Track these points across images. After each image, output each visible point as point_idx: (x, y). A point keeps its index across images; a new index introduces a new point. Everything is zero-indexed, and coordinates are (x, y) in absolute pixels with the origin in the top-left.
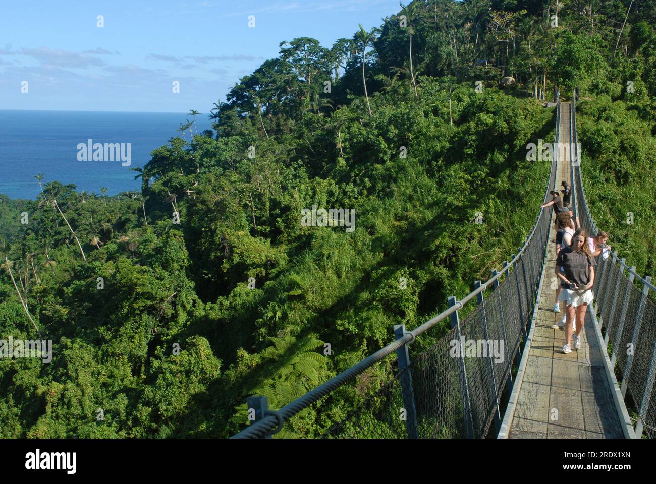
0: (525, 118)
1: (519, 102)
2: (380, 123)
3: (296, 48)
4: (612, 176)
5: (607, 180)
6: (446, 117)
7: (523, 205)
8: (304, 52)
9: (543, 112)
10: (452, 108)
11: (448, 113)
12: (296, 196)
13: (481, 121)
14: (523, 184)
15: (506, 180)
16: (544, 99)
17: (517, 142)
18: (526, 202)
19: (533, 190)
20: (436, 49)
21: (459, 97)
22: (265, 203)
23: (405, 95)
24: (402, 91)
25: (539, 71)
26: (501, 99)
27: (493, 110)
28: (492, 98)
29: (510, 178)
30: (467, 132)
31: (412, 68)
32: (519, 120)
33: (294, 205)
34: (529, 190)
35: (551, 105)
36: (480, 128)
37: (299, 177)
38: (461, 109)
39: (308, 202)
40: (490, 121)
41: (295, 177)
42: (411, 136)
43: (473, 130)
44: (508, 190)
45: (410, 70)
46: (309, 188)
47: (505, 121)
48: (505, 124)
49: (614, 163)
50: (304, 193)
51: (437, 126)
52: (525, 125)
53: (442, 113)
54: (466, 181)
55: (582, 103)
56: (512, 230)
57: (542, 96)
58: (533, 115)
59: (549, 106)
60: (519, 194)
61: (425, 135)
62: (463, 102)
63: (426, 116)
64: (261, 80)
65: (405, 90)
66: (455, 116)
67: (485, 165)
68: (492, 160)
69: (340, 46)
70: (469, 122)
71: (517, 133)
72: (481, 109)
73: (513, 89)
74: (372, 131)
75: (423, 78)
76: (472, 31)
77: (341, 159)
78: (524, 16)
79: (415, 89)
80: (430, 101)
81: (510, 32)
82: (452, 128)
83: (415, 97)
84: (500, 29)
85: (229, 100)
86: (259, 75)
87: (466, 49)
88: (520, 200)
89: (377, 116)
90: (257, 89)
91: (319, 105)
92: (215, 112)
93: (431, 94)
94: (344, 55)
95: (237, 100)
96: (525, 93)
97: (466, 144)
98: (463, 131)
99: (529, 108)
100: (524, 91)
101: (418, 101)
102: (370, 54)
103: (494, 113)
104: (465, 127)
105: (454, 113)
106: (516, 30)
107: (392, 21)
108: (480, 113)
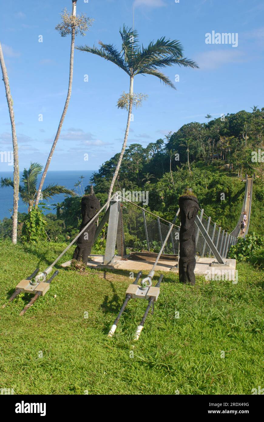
0: (235, 187)
1: (232, 179)
2: (178, 188)
6: (204, 186)
7: (235, 220)
9: (241, 184)
10: (206, 182)
11: (205, 184)
13: (218, 188)
14: (235, 212)
15: (228, 210)
16: (242, 178)
17: (232, 196)
19: (238, 214)
21: (209, 177)
22: (134, 221)
23: (186, 176)
24: (185, 174)
25: (239, 166)
26: (225, 178)
27: (222, 183)
29: (230, 210)
32: (232, 187)
34: (237, 214)
36: (218, 191)
38: (210, 182)
40: (221, 188)
43: (215, 191)
44: (230, 215)
45: (188, 165)
47: (227, 188)
51: (201, 189)
52: (235, 190)
53: (203, 184)
54: (214, 212)
55: (256, 180)
57: (241, 176)
58: (237, 185)
59: (243, 181)
60: (233, 216)
61: (197, 193)
62: (211, 179)
63: (196, 185)
65: (187, 174)
66: (208, 185)
67: (220, 205)
69: (150, 146)
70: (213, 188)
71: (232, 192)
72: (218, 183)
73: (230, 172)
74: (175, 191)
75: (194, 169)
76: (211, 142)
77: (163, 203)
78: (233, 138)
79: (190, 173)
80: (197, 178)
81: (228, 145)
82: (207, 190)
83: (191, 176)
84: (223, 144)
85: (100, 172)
86: (114, 161)
87: (209, 148)
88: (234, 218)
89: (176, 185)
90: (112, 167)
91: (148, 177)
92: (93, 177)
93: (197, 175)
94: (152, 150)
95: (103, 172)
96: (235, 174)
97: (213, 197)
98: (211, 192)
99: (236, 182)
100: (234, 173)
101: (192, 178)
102: (164, 149)
103: (222, 185)
104: (212, 190)
105: (207, 184)
106: (230, 145)
107: (175, 135)
108: (217, 184)
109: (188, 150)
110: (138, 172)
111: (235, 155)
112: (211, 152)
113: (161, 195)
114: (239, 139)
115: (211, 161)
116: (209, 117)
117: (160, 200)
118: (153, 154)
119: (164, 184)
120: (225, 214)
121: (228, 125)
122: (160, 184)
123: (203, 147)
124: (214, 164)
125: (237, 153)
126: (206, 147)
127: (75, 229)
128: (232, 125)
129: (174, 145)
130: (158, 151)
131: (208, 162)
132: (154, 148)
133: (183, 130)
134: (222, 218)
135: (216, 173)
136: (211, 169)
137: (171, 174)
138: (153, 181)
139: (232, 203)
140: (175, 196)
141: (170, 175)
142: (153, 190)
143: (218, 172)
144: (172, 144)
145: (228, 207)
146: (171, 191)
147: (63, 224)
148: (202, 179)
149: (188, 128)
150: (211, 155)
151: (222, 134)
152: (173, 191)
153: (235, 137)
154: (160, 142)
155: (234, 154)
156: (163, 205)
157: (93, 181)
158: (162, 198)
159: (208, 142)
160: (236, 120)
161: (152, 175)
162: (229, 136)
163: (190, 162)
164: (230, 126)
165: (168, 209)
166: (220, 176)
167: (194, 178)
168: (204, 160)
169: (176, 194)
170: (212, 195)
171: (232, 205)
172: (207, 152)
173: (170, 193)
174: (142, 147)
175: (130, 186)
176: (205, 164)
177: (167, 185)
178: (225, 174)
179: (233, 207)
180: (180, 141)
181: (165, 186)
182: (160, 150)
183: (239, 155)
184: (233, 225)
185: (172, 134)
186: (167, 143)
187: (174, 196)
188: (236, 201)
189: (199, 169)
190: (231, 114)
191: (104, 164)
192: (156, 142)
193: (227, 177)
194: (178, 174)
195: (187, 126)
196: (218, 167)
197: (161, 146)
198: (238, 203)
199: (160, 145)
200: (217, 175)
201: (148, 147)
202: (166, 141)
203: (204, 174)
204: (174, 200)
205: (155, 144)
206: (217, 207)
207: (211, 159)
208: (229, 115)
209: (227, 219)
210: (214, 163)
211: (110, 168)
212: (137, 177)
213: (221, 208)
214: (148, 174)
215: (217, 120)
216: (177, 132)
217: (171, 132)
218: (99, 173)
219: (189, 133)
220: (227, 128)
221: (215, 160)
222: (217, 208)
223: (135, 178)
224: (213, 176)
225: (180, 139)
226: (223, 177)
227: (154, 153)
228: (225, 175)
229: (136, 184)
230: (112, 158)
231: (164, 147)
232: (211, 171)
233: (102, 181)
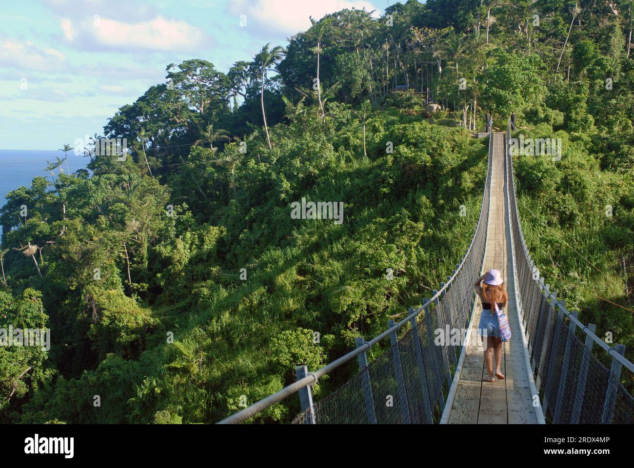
0: (453, 151)
1: (444, 130)
2: (281, 158)
3: (186, 73)
4: (555, 219)
5: (550, 224)
6: (359, 150)
7: (450, 255)
8: (195, 77)
9: (472, 143)
11: (362, 145)
12: (180, 246)
13: (400, 154)
14: (450, 228)
16: (475, 128)
19: (463, 235)
20: (350, 72)
21: (375, 126)
22: (143, 255)
26: (424, 129)
27: (414, 141)
28: (413, 127)
30: (384, 167)
31: (320, 93)
32: (445, 152)
33: (177, 257)
34: (458, 235)
35: (482, 136)
36: (400, 162)
37: (184, 224)
38: (377, 140)
40: (411, 154)
41: (179, 223)
43: (390, 163)
44: (434, 238)
45: (318, 96)
46: (196, 236)
47: (429, 154)
48: (428, 158)
49: (558, 203)
50: (190, 242)
51: (348, 160)
52: (451, 159)
53: (354, 146)
55: (519, 132)
57: (472, 125)
58: (461, 147)
59: (480, 137)
60: (446, 240)
61: (335, 171)
62: (380, 132)
64: (145, 109)
66: (370, 149)
71: (442, 167)
72: (400, 140)
75: (333, 105)
76: (391, 49)
79: (323, 117)
82: (366, 162)
85: (105, 132)
88: (448, 248)
89: (277, 150)
91: (212, 136)
96: (452, 122)
98: (379, 166)
99: (456, 139)
103: (415, 145)
111: (455, 65)
124: (395, 104)
156: (234, 207)
158: (233, 185)
161: (222, 131)
162: (440, 28)
169: (274, 175)
170: (379, 175)
171: (443, 207)
173: (259, 171)
179: (445, 211)
184: (444, 270)
189: (347, 107)
191: (117, 113)
196: (406, 111)
204: (268, 193)
210: (394, 101)
214: (210, 128)
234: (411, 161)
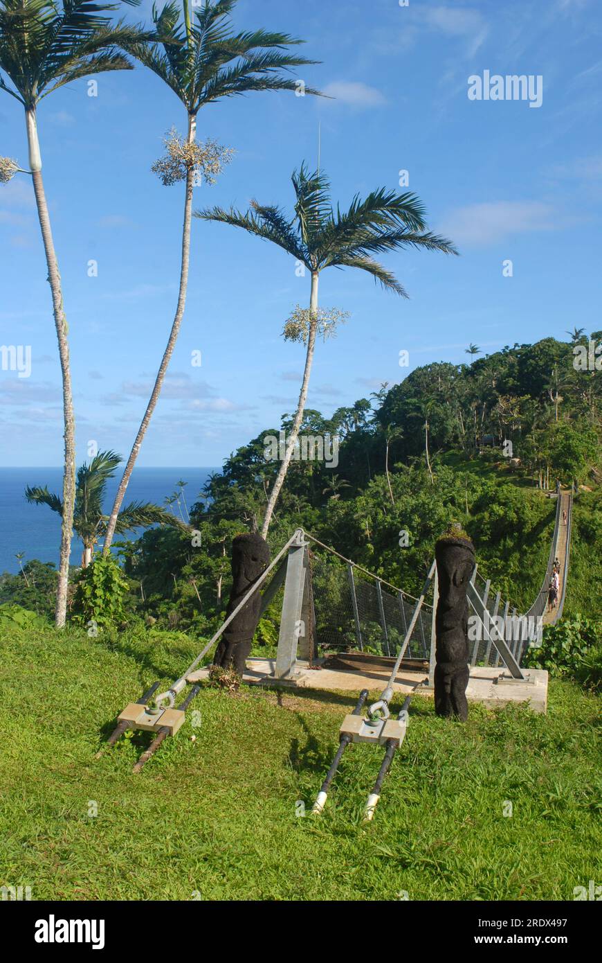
0: (532, 509)
1: (526, 491)
2: (402, 511)
6: (463, 507)
7: (532, 585)
9: (546, 503)
10: (467, 497)
11: (465, 503)
12: (332, 579)
13: (494, 512)
14: (532, 567)
15: (517, 563)
16: (548, 489)
17: (525, 530)
18: (535, 583)
19: (540, 572)
21: (473, 488)
23: (422, 483)
24: (419, 479)
25: (541, 464)
26: (510, 491)
27: (503, 501)
29: (520, 561)
30: (481, 521)
31: (428, 458)
32: (526, 511)
33: (330, 588)
34: (537, 571)
35: (554, 496)
36: (494, 518)
37: (332, 562)
38: (476, 498)
39: (342, 584)
40: (501, 512)
41: (329, 561)
42: (432, 523)
43: (487, 519)
44: (520, 573)
45: (426, 460)
47: (515, 512)
48: (514, 515)
52: (532, 516)
53: (459, 503)
54: (484, 566)
55: (579, 495)
56: (524, 607)
57: (546, 486)
58: (537, 506)
59: (551, 497)
60: (528, 575)
62: (477, 492)
63: (445, 504)
65: (423, 478)
66: (471, 506)
67: (499, 550)
68: (504, 546)
69: (341, 415)
70: (483, 512)
71: (525, 523)
72: (493, 500)
73: (521, 475)
74: (395, 518)
75: (439, 468)
76: (478, 408)
77: (370, 545)
78: (527, 400)
79: (431, 477)
80: (446, 490)
81: (515, 416)
82: (468, 517)
83: (432, 485)
84: (505, 412)
85: (225, 472)
86: (257, 447)
87: (472, 421)
88: (530, 581)
89: (400, 505)
90: (253, 460)
91: (336, 485)
92: (208, 484)
93: (447, 482)
94: (344, 424)
95: (233, 472)
96: (531, 480)
97: (482, 532)
98: (478, 520)
99: (534, 500)
100: (530, 477)
101: (434, 488)
102: (372, 422)
103: (505, 504)
104: (479, 517)
105: (469, 503)
106: (520, 414)
107: (395, 391)
108: (492, 503)
109: (426, 426)
110: (311, 473)
111: (532, 438)
112: (479, 429)
113: (363, 527)
114: (541, 401)
115: (479, 450)
116: (474, 350)
117: (362, 538)
118: (346, 432)
119: (371, 502)
120: (510, 571)
121: (516, 371)
122: (361, 500)
123: (460, 419)
124: (485, 458)
125: (536, 433)
126: (466, 419)
127: (166, 600)
128: (526, 371)
129: (394, 414)
130: (357, 427)
131: (470, 453)
132: (348, 419)
133: (416, 379)
134: (503, 580)
135: (490, 479)
136: (478, 469)
137: (386, 478)
138: (346, 494)
139: (524, 547)
140: (396, 529)
141: (384, 482)
142: (347, 514)
143: (493, 475)
144: (389, 411)
145: (517, 555)
146: (388, 519)
147: (138, 589)
148: (458, 491)
149: (427, 376)
150: (477, 436)
151: (502, 389)
152: (392, 518)
153: (532, 398)
154: (361, 406)
155: (528, 436)
156: (369, 550)
157: (210, 491)
158: (368, 532)
159: (472, 407)
160: (533, 359)
161: (344, 481)
162: (519, 395)
163: (431, 453)
164: (520, 372)
165: (381, 558)
166: (499, 485)
167: (440, 490)
168: (461, 449)
169: (399, 525)
170: (479, 527)
171: (526, 551)
172: (469, 430)
173: (386, 522)
174: (322, 416)
175: (293, 505)
176: (465, 458)
177: (379, 505)
178: (510, 482)
179: (528, 555)
180: (407, 404)
181: (374, 505)
182: (361, 425)
183: (540, 439)
184: (528, 597)
185: (390, 387)
186: (378, 407)
187: (394, 527)
188: (536, 542)
189: (450, 469)
190: (524, 346)
191: (235, 454)
192: (353, 406)
193: (515, 488)
194: (405, 479)
195: (425, 371)
196: (493, 464)
197: (364, 415)
198: (539, 548)
199: (362, 413)
200: (491, 483)
201: (336, 417)
202: (376, 405)
203: (463, 479)
204: (394, 538)
205: (351, 410)
206: (490, 555)
207: (478, 445)
208: (519, 346)
209: (515, 582)
210: (484, 456)
211: (247, 463)
212: (308, 484)
213: (501, 558)
214: (334, 478)
215: (491, 358)
216: (401, 385)
217: (386, 384)
218: (222, 474)
219: (427, 386)
220: (514, 378)
221: (488, 448)
222: (491, 557)
223: (304, 486)
224: (483, 484)
225: (408, 401)
226: (505, 487)
227: (349, 432)
228: (509, 484)
229: (306, 501)
230: (254, 442)
231: (373, 418)
232: (477, 473)
233: (230, 493)
234: (503, 519)
